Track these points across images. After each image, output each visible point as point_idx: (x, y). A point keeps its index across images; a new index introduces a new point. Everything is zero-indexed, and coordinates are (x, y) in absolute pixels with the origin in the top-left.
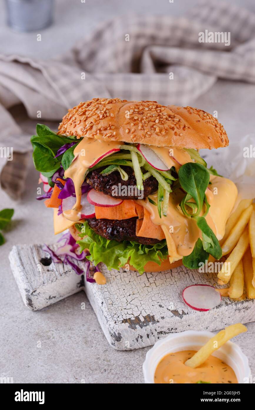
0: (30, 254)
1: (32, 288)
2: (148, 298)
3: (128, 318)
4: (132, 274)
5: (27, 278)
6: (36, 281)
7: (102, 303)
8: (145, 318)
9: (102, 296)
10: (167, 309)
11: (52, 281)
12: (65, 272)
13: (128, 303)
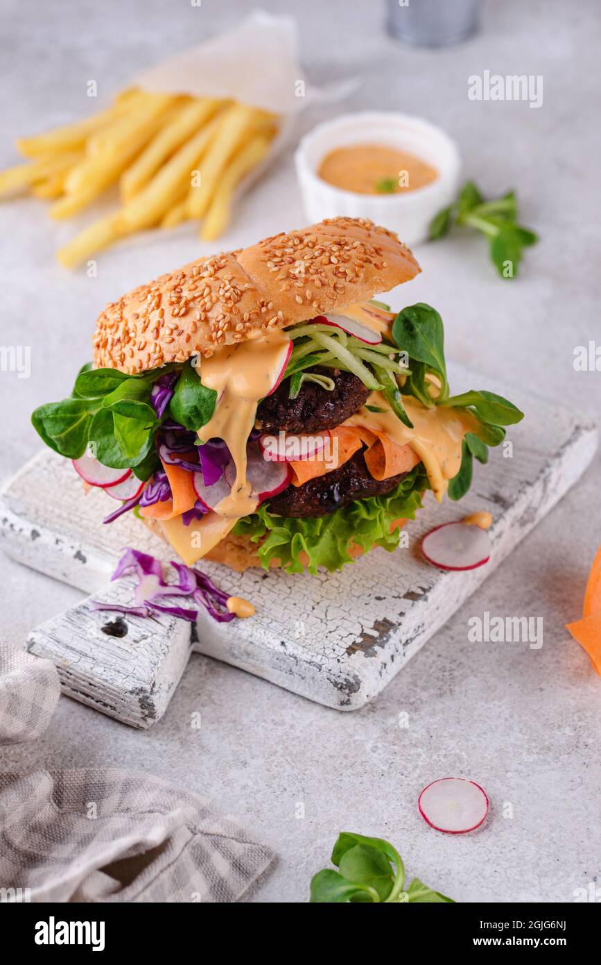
0: (78, 631)
1: (144, 682)
2: (345, 598)
3: (350, 644)
4: (280, 574)
5: (119, 672)
6: (137, 667)
7: (283, 643)
8: (375, 628)
9: (270, 634)
10: (393, 597)
11: (164, 654)
12: (168, 628)
13: (325, 621)
